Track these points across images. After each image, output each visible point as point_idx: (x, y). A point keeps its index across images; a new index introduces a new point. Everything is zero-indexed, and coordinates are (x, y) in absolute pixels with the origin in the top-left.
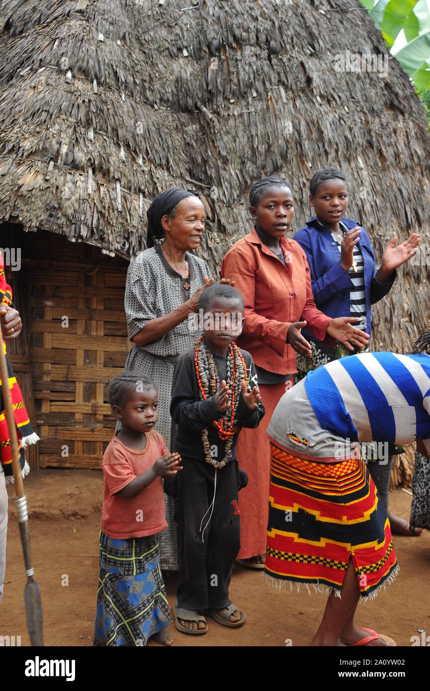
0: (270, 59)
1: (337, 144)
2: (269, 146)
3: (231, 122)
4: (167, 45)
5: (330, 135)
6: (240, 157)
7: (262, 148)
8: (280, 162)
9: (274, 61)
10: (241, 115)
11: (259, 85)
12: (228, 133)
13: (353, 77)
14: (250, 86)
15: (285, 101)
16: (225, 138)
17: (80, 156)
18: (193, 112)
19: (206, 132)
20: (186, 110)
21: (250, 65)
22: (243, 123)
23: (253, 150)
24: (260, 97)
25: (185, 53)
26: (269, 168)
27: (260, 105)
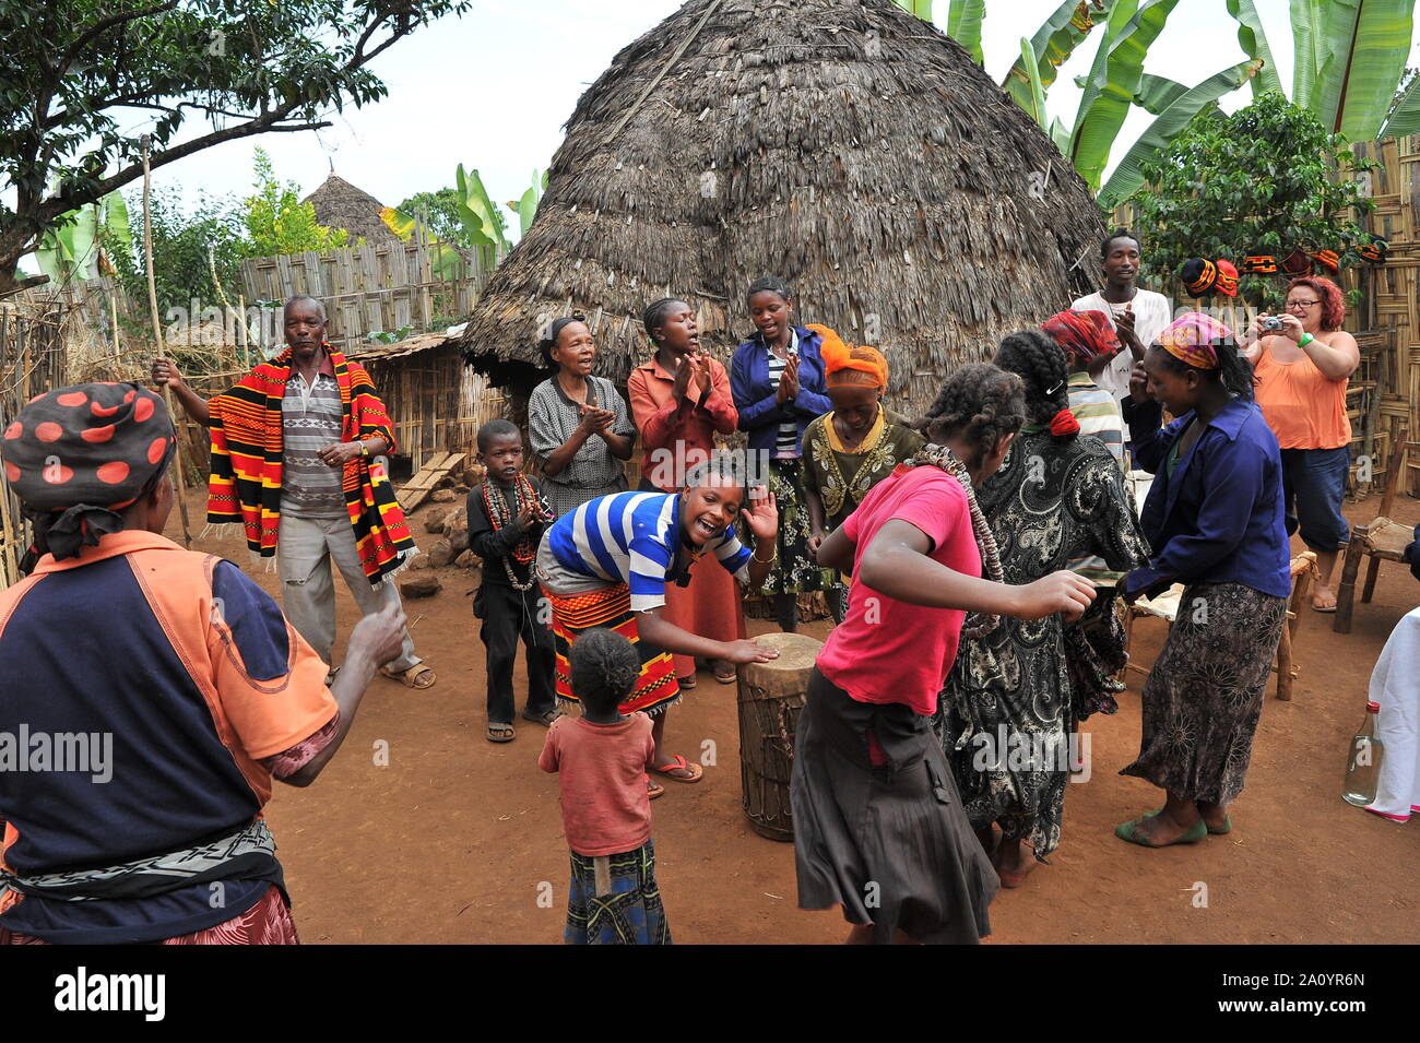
0: (799, 158)
1: (870, 241)
2: (787, 252)
3: (751, 230)
4: (696, 160)
5: (863, 232)
6: (756, 266)
7: (779, 254)
8: (796, 267)
9: (806, 160)
10: (761, 222)
11: (782, 187)
12: (746, 242)
13: (910, 164)
14: (774, 189)
15: (812, 201)
16: (744, 248)
17: (560, 286)
18: (713, 224)
19: (726, 243)
20: (708, 223)
21: (775, 168)
22: (762, 229)
23: (770, 257)
24: (782, 202)
25: (713, 166)
26: (787, 273)
27: (781, 209)
